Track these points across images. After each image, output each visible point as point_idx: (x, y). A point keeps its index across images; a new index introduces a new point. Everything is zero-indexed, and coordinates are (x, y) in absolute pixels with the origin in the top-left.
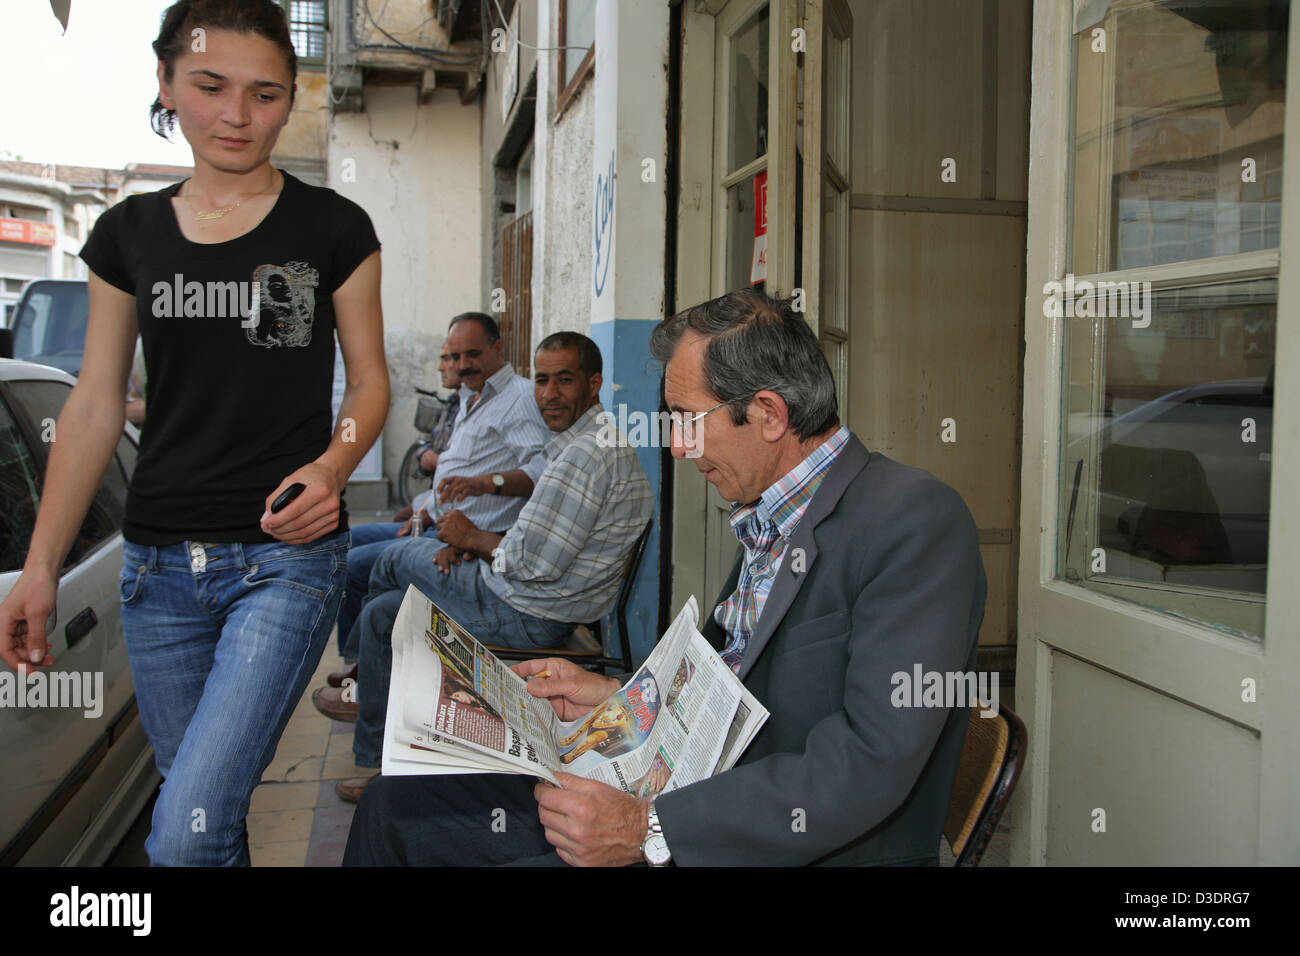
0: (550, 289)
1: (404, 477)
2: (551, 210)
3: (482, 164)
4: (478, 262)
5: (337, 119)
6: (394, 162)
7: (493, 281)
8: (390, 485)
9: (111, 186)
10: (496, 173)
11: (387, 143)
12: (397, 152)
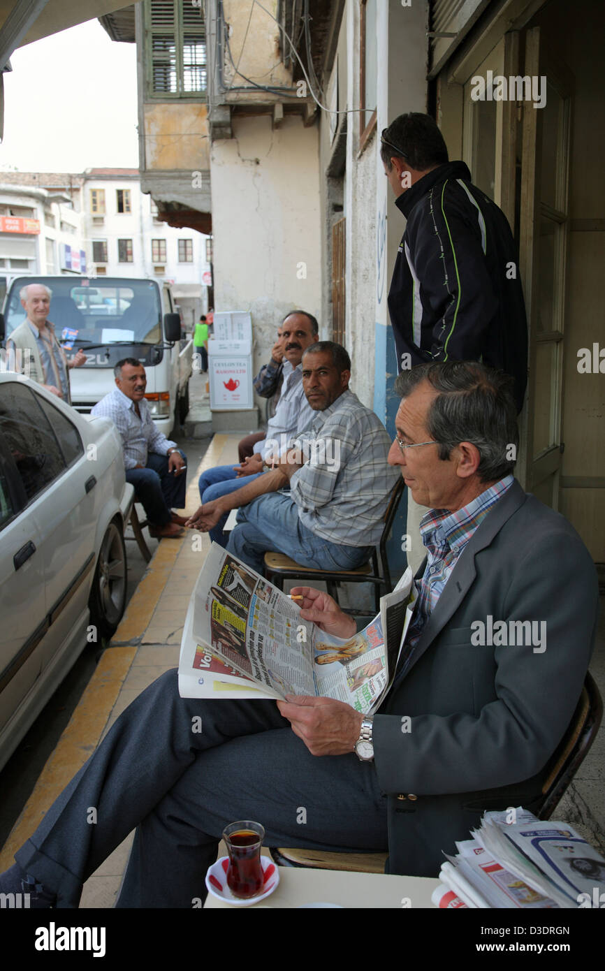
0: (356, 284)
1: (269, 406)
2: (356, 225)
3: (320, 172)
4: (319, 247)
5: (215, 144)
6: (257, 174)
7: (328, 264)
8: (259, 412)
9: (74, 187)
10: (328, 181)
11: (251, 161)
12: (258, 166)
